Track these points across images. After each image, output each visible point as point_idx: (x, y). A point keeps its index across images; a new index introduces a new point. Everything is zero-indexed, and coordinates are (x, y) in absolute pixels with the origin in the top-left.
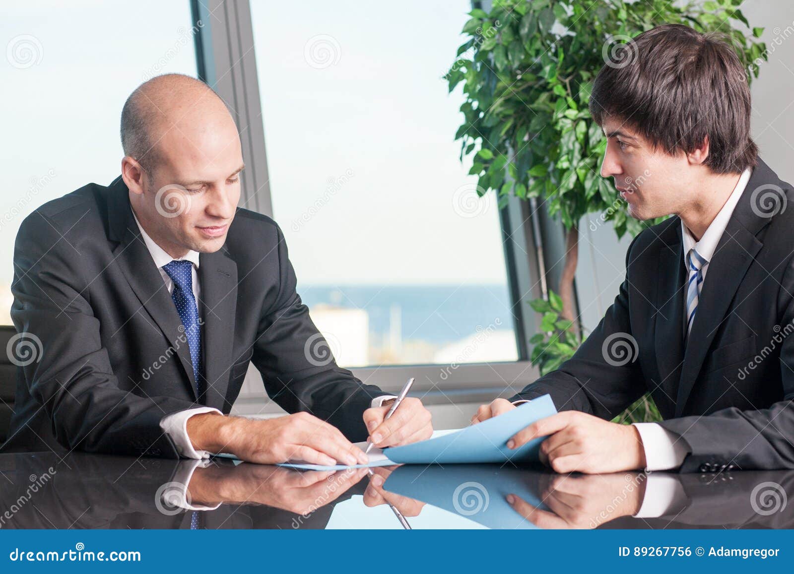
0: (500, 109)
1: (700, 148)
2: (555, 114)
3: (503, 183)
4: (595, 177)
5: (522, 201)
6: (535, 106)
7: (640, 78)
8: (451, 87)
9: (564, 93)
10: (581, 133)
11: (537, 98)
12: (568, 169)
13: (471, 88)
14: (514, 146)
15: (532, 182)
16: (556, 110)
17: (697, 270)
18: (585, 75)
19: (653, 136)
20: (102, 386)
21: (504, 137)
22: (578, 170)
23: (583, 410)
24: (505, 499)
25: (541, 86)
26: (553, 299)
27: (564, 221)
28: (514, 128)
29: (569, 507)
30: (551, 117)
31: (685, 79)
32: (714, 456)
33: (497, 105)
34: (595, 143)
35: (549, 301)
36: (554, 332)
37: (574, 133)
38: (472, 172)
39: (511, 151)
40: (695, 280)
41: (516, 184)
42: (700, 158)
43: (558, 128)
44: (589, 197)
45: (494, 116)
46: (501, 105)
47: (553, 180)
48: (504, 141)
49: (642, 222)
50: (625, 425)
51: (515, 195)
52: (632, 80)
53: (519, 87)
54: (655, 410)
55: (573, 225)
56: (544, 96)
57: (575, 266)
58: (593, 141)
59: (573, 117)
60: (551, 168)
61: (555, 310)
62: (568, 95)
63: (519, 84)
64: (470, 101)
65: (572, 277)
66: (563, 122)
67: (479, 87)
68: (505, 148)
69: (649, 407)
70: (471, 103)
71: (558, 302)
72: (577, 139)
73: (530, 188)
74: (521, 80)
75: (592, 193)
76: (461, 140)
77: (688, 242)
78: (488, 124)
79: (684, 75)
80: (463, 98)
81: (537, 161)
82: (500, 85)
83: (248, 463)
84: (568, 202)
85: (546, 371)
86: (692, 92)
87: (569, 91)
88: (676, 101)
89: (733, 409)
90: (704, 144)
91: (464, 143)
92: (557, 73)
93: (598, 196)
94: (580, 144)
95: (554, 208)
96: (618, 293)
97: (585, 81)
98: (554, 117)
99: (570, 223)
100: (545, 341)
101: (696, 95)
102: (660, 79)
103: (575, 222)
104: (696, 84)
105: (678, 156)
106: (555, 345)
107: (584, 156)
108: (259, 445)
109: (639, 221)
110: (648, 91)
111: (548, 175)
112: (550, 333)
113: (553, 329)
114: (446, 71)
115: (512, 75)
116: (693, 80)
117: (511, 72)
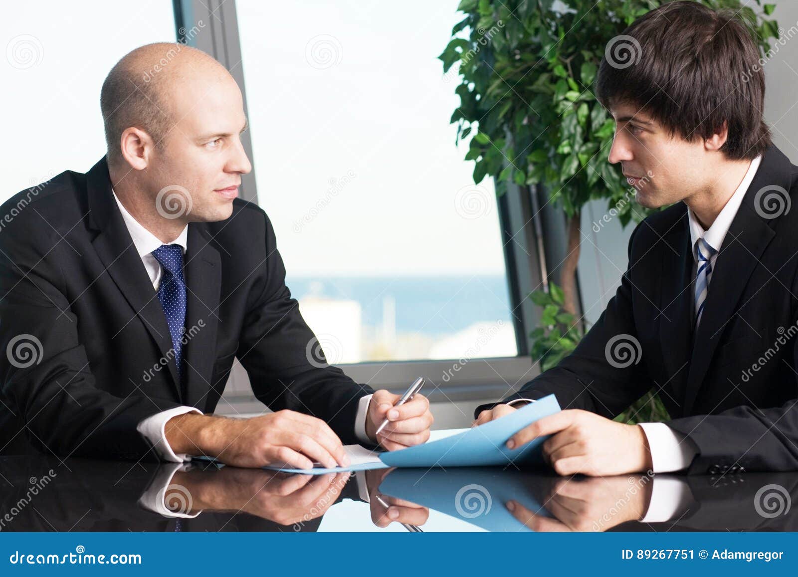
0: (497, 91)
1: (718, 133)
2: (555, 96)
3: (501, 169)
4: (597, 163)
5: (521, 188)
6: (534, 88)
7: (655, 61)
8: (446, 68)
9: (564, 74)
10: (583, 116)
11: (536, 79)
12: (568, 154)
13: (467, 69)
14: (512, 130)
15: (531, 168)
16: (556, 92)
17: (705, 260)
18: (587, 55)
19: (671, 121)
20: (76, 385)
21: (502, 121)
22: (580, 156)
23: (585, 409)
24: (505, 505)
25: (541, 66)
26: (553, 291)
27: (565, 208)
28: (512, 110)
29: (572, 512)
30: (551, 100)
31: (703, 61)
32: (724, 457)
33: (494, 87)
34: (598, 126)
35: (550, 293)
36: (555, 326)
37: (575, 116)
38: (468, 158)
39: (509, 135)
40: (704, 271)
41: (515, 169)
42: (718, 144)
43: (559, 111)
44: (592, 184)
45: (492, 98)
46: (499, 87)
47: (554, 166)
48: (502, 124)
49: (647, 209)
50: (631, 424)
51: (514, 182)
52: (647, 63)
53: (517, 67)
54: (662, 409)
55: (575, 213)
56: (544, 77)
57: (577, 257)
58: (595, 124)
59: (574, 99)
60: (551, 153)
61: (556, 303)
62: (569, 76)
63: (518, 64)
64: (466, 82)
65: (574, 268)
66: (564, 105)
67: (475, 68)
68: (503, 131)
69: (656, 404)
70: (467, 85)
71: (559, 294)
72: (579, 122)
73: (530, 174)
74: (520, 60)
75: (595, 180)
76: (456, 124)
77: (696, 231)
78: (485, 106)
79: (703, 56)
80: (459, 80)
81: (537, 146)
82: (498, 65)
83: (230, 467)
84: (570, 189)
85: (546, 367)
86: (711, 75)
87: (570, 72)
88: (695, 85)
89: (744, 407)
90: (724, 129)
91: (460, 127)
92: (557, 54)
93: (601, 182)
94: (582, 128)
95: (554, 195)
96: (621, 284)
97: (587, 62)
98: (555, 99)
99: (572, 212)
100: (546, 335)
101: (715, 78)
102: (677, 61)
103: (577, 210)
104: (715, 65)
105: (695, 142)
106: (556, 340)
107: (586, 140)
108: (240, 448)
109: (644, 209)
110: (665, 74)
111: (549, 161)
112: (551, 327)
113: (554, 322)
114: (441, 51)
115: (510, 55)
116: (711, 62)
117: (509, 52)
